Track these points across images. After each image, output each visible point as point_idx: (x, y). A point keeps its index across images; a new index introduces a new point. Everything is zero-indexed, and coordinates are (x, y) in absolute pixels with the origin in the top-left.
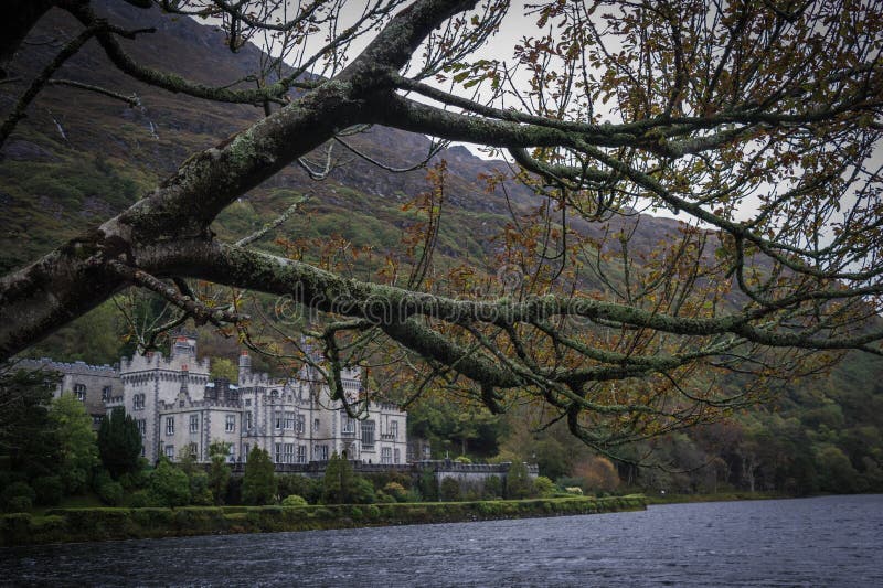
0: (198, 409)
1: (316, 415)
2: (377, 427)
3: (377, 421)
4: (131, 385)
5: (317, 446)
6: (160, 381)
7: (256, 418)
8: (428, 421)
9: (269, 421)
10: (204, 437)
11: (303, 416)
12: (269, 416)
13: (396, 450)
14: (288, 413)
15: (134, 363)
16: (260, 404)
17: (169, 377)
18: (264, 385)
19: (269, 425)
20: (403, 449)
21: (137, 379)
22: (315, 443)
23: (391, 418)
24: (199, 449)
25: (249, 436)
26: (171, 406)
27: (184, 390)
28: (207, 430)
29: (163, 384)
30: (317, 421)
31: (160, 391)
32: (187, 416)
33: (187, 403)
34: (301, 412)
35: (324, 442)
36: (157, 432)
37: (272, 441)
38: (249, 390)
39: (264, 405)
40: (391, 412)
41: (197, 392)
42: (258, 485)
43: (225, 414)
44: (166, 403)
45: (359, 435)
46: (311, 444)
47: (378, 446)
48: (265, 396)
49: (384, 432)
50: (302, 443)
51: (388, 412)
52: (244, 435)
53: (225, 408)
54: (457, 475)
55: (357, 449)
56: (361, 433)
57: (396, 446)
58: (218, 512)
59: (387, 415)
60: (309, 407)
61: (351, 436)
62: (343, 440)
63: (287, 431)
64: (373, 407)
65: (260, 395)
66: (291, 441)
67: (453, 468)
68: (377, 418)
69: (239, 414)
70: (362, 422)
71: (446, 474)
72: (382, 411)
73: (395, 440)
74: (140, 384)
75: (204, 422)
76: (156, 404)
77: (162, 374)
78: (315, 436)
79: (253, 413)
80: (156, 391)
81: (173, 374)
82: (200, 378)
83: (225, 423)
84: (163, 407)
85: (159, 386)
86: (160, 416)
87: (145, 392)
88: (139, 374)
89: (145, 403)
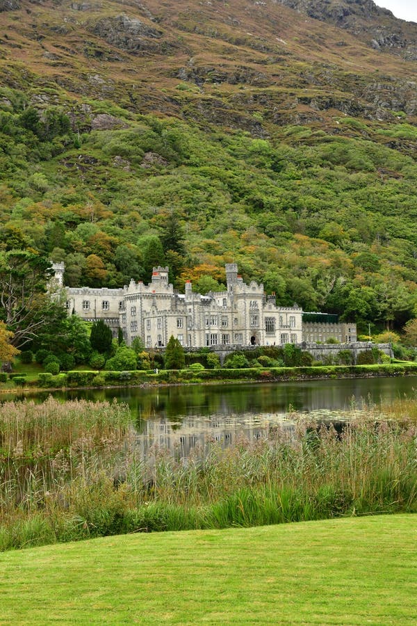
0: (161, 315)
1: (235, 316)
2: (278, 322)
3: (277, 318)
4: (129, 301)
5: (236, 334)
6: (143, 299)
7: (194, 319)
9: (202, 320)
10: (164, 331)
11: (226, 316)
12: (202, 318)
14: (213, 316)
15: (129, 289)
16: (196, 311)
17: (147, 297)
19: (202, 324)
20: (299, 334)
21: (132, 298)
22: (236, 332)
23: (289, 315)
24: (162, 338)
25: (191, 330)
26: (149, 313)
27: (154, 305)
28: (165, 327)
29: (145, 302)
30: (236, 319)
31: (143, 305)
32: (156, 319)
33: (155, 311)
34: (223, 315)
35: (240, 332)
36: (143, 328)
37: (204, 332)
38: (190, 304)
39: (199, 312)
40: (290, 311)
41: (165, 305)
43: (176, 318)
44: (146, 312)
45: (262, 325)
46: (233, 333)
48: (199, 307)
49: (284, 324)
50: (226, 333)
51: (287, 311)
52: (189, 329)
53: (176, 314)
54: (311, 351)
55: (262, 335)
56: (264, 326)
57: (293, 332)
58: (144, 373)
59: (287, 313)
60: (230, 311)
61: (256, 328)
62: (251, 330)
63: (213, 327)
64: (274, 309)
65: (196, 306)
66: (215, 332)
67: (308, 347)
68: (277, 316)
69: (185, 318)
70: (266, 318)
71: (302, 350)
72: (282, 311)
73: (292, 329)
74: (133, 301)
75: (164, 323)
76: (141, 313)
77: (143, 296)
78: (235, 328)
79: (192, 317)
80: (141, 305)
81: (150, 295)
82: (168, 296)
83: (177, 323)
84: (145, 315)
85: (142, 302)
86: (144, 319)
87: (136, 305)
88: (132, 296)
89: (136, 312)
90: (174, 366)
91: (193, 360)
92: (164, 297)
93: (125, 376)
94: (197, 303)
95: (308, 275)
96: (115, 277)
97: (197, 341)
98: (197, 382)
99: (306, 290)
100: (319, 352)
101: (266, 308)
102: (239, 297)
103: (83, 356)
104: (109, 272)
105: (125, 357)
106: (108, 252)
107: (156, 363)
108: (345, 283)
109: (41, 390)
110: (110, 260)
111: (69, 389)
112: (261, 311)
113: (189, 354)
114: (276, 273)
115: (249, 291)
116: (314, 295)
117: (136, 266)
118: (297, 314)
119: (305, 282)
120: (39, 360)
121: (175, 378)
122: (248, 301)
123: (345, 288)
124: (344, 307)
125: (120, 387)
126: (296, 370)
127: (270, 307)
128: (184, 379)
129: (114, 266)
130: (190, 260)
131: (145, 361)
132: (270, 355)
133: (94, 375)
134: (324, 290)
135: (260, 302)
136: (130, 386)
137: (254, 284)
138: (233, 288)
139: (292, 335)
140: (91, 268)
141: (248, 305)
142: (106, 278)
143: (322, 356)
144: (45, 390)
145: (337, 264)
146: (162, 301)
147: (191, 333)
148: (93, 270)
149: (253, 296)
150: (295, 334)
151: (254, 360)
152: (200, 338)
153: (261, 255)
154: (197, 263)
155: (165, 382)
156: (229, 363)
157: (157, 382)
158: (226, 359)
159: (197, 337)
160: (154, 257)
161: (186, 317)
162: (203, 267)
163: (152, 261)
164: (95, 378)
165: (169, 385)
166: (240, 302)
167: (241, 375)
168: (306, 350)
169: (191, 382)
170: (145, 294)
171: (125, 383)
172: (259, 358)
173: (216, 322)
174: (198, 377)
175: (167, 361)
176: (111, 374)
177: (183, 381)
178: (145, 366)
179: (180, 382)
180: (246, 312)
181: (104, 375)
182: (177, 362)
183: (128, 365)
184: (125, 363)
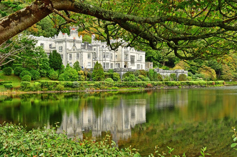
0: (79, 51)
2: (136, 58)
3: (136, 56)
4: (58, 43)
5: (116, 64)
6: (67, 42)
7: (97, 54)
8: (152, 56)
10: (81, 60)
12: (101, 54)
14: (107, 53)
15: (59, 36)
16: (98, 50)
18: (100, 44)
19: (101, 57)
20: (144, 65)
22: (116, 62)
23: (140, 55)
26: (71, 50)
27: (74, 45)
28: (82, 58)
29: (68, 44)
30: (116, 55)
32: (76, 54)
33: (75, 49)
34: (111, 53)
36: (67, 58)
37: (102, 62)
38: (95, 46)
39: (100, 50)
40: (140, 53)
42: (98, 75)
43: (87, 53)
44: (69, 49)
45: (130, 60)
47: (136, 64)
48: (100, 48)
49: (138, 59)
50: (112, 62)
51: (139, 53)
52: (94, 59)
53: (88, 51)
54: (161, 73)
55: (129, 64)
58: (86, 83)
61: (127, 61)
62: (125, 62)
63: (107, 59)
64: (134, 51)
65: (98, 47)
66: (108, 62)
67: (160, 71)
70: (131, 56)
71: (157, 73)
72: (137, 53)
74: (61, 43)
75: (81, 55)
76: (66, 50)
77: (67, 40)
78: (116, 60)
79: (96, 53)
80: (66, 46)
81: (71, 40)
82: (79, 42)
83: (88, 56)
84: (68, 51)
85: (67, 44)
86: (67, 53)
87: (62, 46)
88: (60, 40)
89: (63, 49)
90: (99, 79)
91: (106, 76)
93: (76, 84)
96: (41, 33)
98: (116, 89)
101: (131, 51)
103: (45, 72)
104: (38, 29)
105: (71, 73)
107: (87, 78)
109: (24, 93)
110: (38, 24)
111: (42, 92)
112: (129, 52)
118: (143, 55)
120: (17, 73)
125: (74, 91)
126: (163, 83)
127: (133, 51)
129: (40, 27)
131: (82, 76)
133: (57, 84)
136: (79, 91)
139: (141, 65)
141: (123, 48)
142: (37, 33)
143: (164, 76)
144: (27, 93)
146: (78, 44)
147: (95, 61)
151: (136, 77)
155: (99, 89)
156: (126, 79)
157: (94, 89)
158: (124, 76)
161: (92, 53)
164: (58, 86)
165: (101, 90)
166: (119, 47)
167: (137, 85)
168: (159, 73)
169: (112, 89)
170: (68, 40)
171: (75, 89)
172: (138, 76)
173: (108, 56)
174: (115, 86)
175: (94, 76)
176: (67, 83)
177: (108, 88)
178: (83, 79)
179: (107, 89)
180: (122, 52)
181: (63, 84)
182: (101, 77)
183: (73, 78)
184: (72, 77)
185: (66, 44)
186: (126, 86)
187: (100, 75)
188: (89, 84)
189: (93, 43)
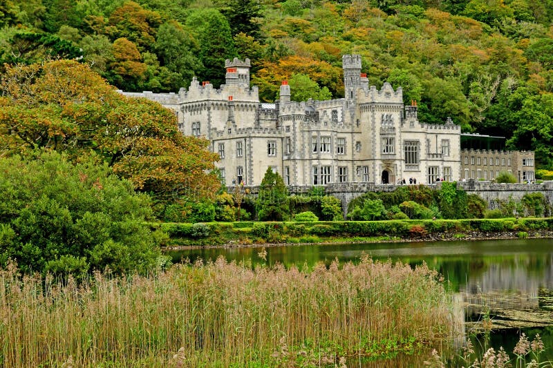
0: (242, 135)
1: (357, 138)
2: (423, 147)
3: (423, 141)
4: (189, 113)
5: (359, 167)
6: (212, 110)
7: (294, 143)
8: (536, 131)
9: (306, 145)
10: (248, 161)
11: (344, 139)
12: (306, 140)
13: (447, 169)
14: (325, 137)
15: (189, 93)
16: (297, 130)
17: (219, 106)
19: (306, 150)
20: (455, 167)
21: (193, 108)
22: (359, 163)
23: (441, 137)
24: (244, 171)
25: (289, 159)
26: (222, 132)
27: (230, 119)
28: (250, 155)
29: (215, 114)
30: (358, 143)
31: (211, 119)
32: (234, 142)
33: (233, 130)
35: (365, 163)
37: (310, 163)
38: (288, 118)
39: (303, 131)
40: (442, 131)
41: (245, 119)
43: (267, 140)
44: (218, 130)
45: (401, 155)
46: (353, 165)
47: (423, 166)
48: (302, 124)
49: (433, 151)
50: (343, 164)
51: (438, 131)
52: (285, 158)
53: (267, 135)
54: (482, 195)
55: (399, 168)
56: (403, 153)
57: (446, 164)
58: (230, 227)
59: (437, 135)
60: (350, 130)
61: (390, 157)
62: (383, 161)
63: (323, 155)
64: (417, 127)
65: (298, 122)
66: (328, 163)
67: (477, 188)
68: (421, 138)
69: (280, 140)
70: (406, 142)
71: (469, 193)
72: (429, 131)
73: (445, 159)
74: (196, 112)
75: (247, 147)
76: (209, 132)
77: (213, 104)
78: (356, 157)
79: (291, 139)
80: (209, 119)
81: (223, 103)
82: (250, 106)
83: (267, 148)
84: (216, 134)
85: (211, 115)
86: (213, 141)
87: (200, 120)
88: (194, 104)
89: (201, 130)
90: (274, 216)
91: (299, 207)
92: (245, 107)
93: (201, 230)
94: (299, 116)
95: (456, 75)
96: (157, 75)
97: (299, 176)
98: (312, 241)
99: (453, 98)
100: (493, 196)
101: (406, 126)
102: (364, 107)
104: (147, 65)
106: (145, 34)
107: (243, 211)
108: (514, 88)
110: (147, 48)
112: (397, 130)
113: (293, 196)
114: (407, 71)
115: (380, 98)
116: (466, 107)
117: (190, 58)
118: (452, 136)
119: (452, 85)
121: (276, 234)
122: (378, 115)
123: (516, 95)
124: (513, 125)
125: (194, 247)
126: (464, 224)
127: (412, 124)
128: (292, 236)
129: (155, 56)
130: (273, 49)
131: (227, 208)
132: (419, 200)
134: (482, 98)
135: (396, 116)
136: (208, 247)
137: (387, 87)
138: (355, 94)
139: (445, 168)
140: (120, 60)
141: (378, 121)
142: (144, 77)
143: (498, 201)
145: (501, 57)
146: (242, 113)
147: (290, 164)
148: (122, 63)
149: (386, 106)
150: (449, 168)
151: (395, 208)
152: (304, 173)
153: (378, 42)
154: (283, 54)
156: (357, 212)
157: (251, 241)
158: (351, 204)
159: (299, 170)
160: (218, 44)
161: (282, 138)
162: (293, 61)
163: (214, 50)
166: (366, 117)
167: (379, 230)
168: (474, 193)
169: (302, 241)
170: (215, 103)
171: (200, 242)
172: (401, 205)
173: (328, 147)
174: (312, 233)
175: (261, 208)
176: (178, 228)
177: (290, 239)
178: (228, 215)
179: (286, 241)
180: (375, 131)
181: (168, 229)
182: (278, 209)
183: (202, 213)
184: (197, 210)
185: (209, 115)
186: (345, 234)
187: (275, 205)
188: (236, 229)
189: (284, 109)
